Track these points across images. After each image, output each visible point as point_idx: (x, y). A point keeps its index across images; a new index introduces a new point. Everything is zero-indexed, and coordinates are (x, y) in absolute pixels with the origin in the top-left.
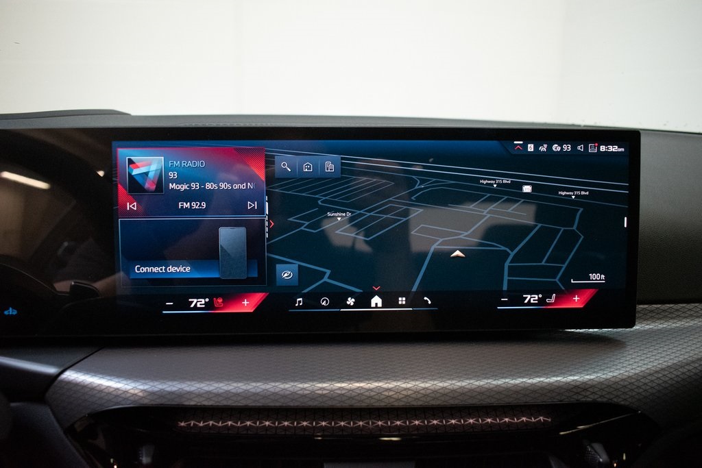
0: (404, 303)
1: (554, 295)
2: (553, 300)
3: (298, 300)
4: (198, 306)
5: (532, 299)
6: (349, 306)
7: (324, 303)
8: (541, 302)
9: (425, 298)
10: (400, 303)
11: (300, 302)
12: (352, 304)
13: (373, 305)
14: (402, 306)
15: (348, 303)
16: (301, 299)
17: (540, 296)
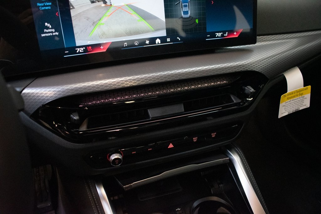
0: (169, 41)
1: (227, 32)
2: (226, 35)
3: (125, 44)
4: (80, 51)
5: (219, 35)
6: (147, 44)
7: (136, 44)
8: (222, 36)
9: (178, 38)
10: (168, 41)
11: (126, 44)
12: (148, 43)
13: (157, 43)
14: (169, 42)
15: (146, 43)
16: (126, 43)
17: (222, 33)
